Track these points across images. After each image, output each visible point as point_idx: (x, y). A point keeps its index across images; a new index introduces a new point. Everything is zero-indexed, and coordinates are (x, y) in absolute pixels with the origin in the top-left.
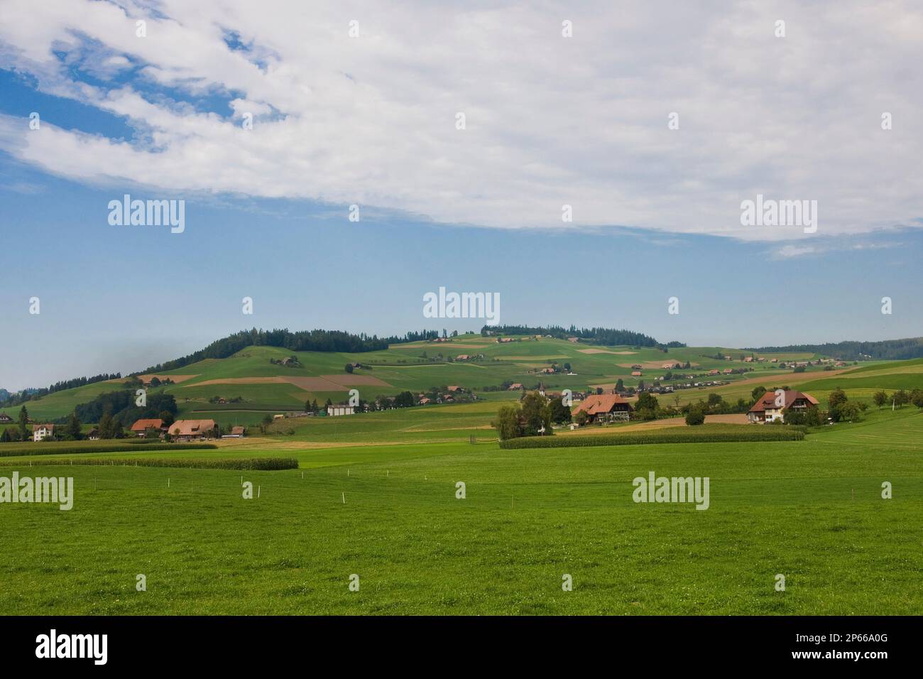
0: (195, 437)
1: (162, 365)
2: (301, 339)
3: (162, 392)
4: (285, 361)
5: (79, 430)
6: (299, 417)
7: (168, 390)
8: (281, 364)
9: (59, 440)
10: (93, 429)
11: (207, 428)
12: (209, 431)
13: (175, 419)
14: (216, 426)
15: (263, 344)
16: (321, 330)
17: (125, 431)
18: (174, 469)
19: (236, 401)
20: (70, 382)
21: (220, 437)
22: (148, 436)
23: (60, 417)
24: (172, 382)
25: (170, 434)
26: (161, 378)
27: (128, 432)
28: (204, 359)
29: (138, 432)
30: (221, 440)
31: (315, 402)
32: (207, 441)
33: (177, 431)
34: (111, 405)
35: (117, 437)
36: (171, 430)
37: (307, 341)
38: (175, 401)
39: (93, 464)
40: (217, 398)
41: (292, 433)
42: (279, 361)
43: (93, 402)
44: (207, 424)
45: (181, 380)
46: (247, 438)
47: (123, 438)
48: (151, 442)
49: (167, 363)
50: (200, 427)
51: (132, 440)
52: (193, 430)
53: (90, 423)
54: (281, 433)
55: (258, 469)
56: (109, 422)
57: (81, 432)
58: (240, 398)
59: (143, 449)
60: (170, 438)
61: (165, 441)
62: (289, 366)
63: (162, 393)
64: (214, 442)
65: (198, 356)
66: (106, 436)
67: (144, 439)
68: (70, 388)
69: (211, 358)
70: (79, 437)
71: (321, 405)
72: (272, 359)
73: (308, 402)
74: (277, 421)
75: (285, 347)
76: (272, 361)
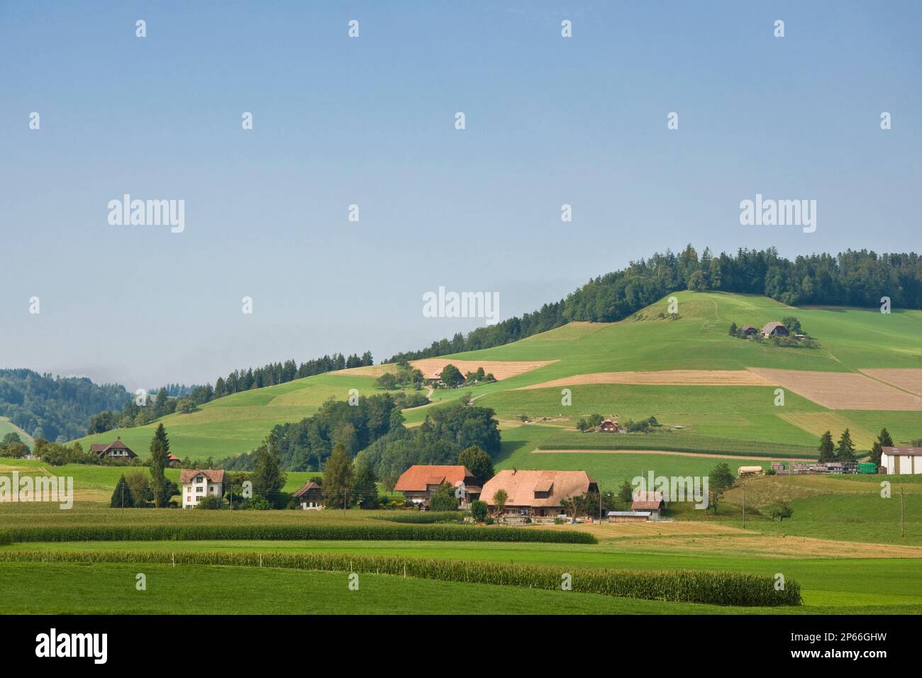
0: (542, 511)
1: (465, 336)
2: (812, 273)
3: (466, 400)
4: (767, 330)
5: (280, 484)
6: (804, 473)
7: (480, 395)
8: (759, 339)
9: (235, 509)
10: (310, 485)
11: (573, 490)
12: (577, 498)
13: (496, 467)
14: (593, 487)
15: (710, 289)
16: (864, 252)
17: (382, 492)
18: (492, 587)
19: (641, 427)
20: (259, 373)
21: (604, 516)
22: (434, 505)
23: (239, 454)
24: (491, 378)
25: (484, 505)
26: (466, 366)
27: (389, 494)
28: (565, 322)
29: (410, 494)
30: (605, 522)
31: (846, 435)
32: (570, 525)
33: (501, 496)
34: (349, 429)
35: (364, 506)
36: (488, 494)
37: (827, 281)
38: (497, 422)
39: (308, 567)
40: (597, 419)
41: (786, 514)
42: (752, 331)
43: (311, 421)
44: (571, 481)
45: (511, 374)
46: (670, 521)
47: (376, 507)
48: (439, 519)
49: (478, 330)
50: (555, 489)
51: (398, 513)
52: (539, 495)
53: (303, 469)
54: (755, 512)
55: (695, 601)
56: (345, 468)
57: (283, 490)
58: (653, 421)
59: (422, 536)
60: (484, 513)
61: (472, 520)
62: (777, 343)
63: (467, 402)
64: (587, 525)
65: (551, 316)
66: (341, 503)
67: (423, 512)
68: (260, 385)
69: (582, 319)
70: (279, 501)
71: (863, 443)
72: (734, 327)
73: (827, 437)
74: (746, 481)
75: (769, 296)
76: (734, 330)
